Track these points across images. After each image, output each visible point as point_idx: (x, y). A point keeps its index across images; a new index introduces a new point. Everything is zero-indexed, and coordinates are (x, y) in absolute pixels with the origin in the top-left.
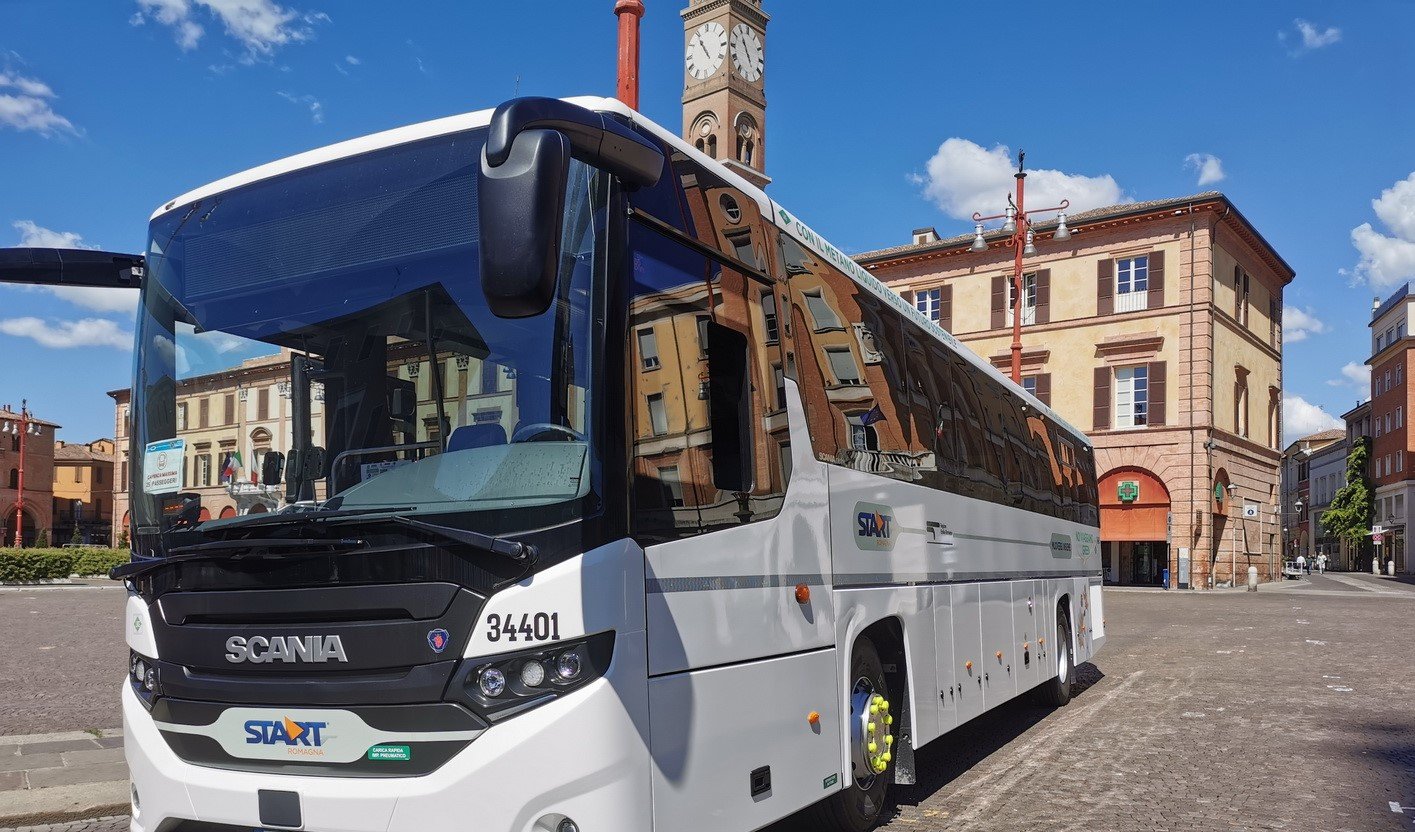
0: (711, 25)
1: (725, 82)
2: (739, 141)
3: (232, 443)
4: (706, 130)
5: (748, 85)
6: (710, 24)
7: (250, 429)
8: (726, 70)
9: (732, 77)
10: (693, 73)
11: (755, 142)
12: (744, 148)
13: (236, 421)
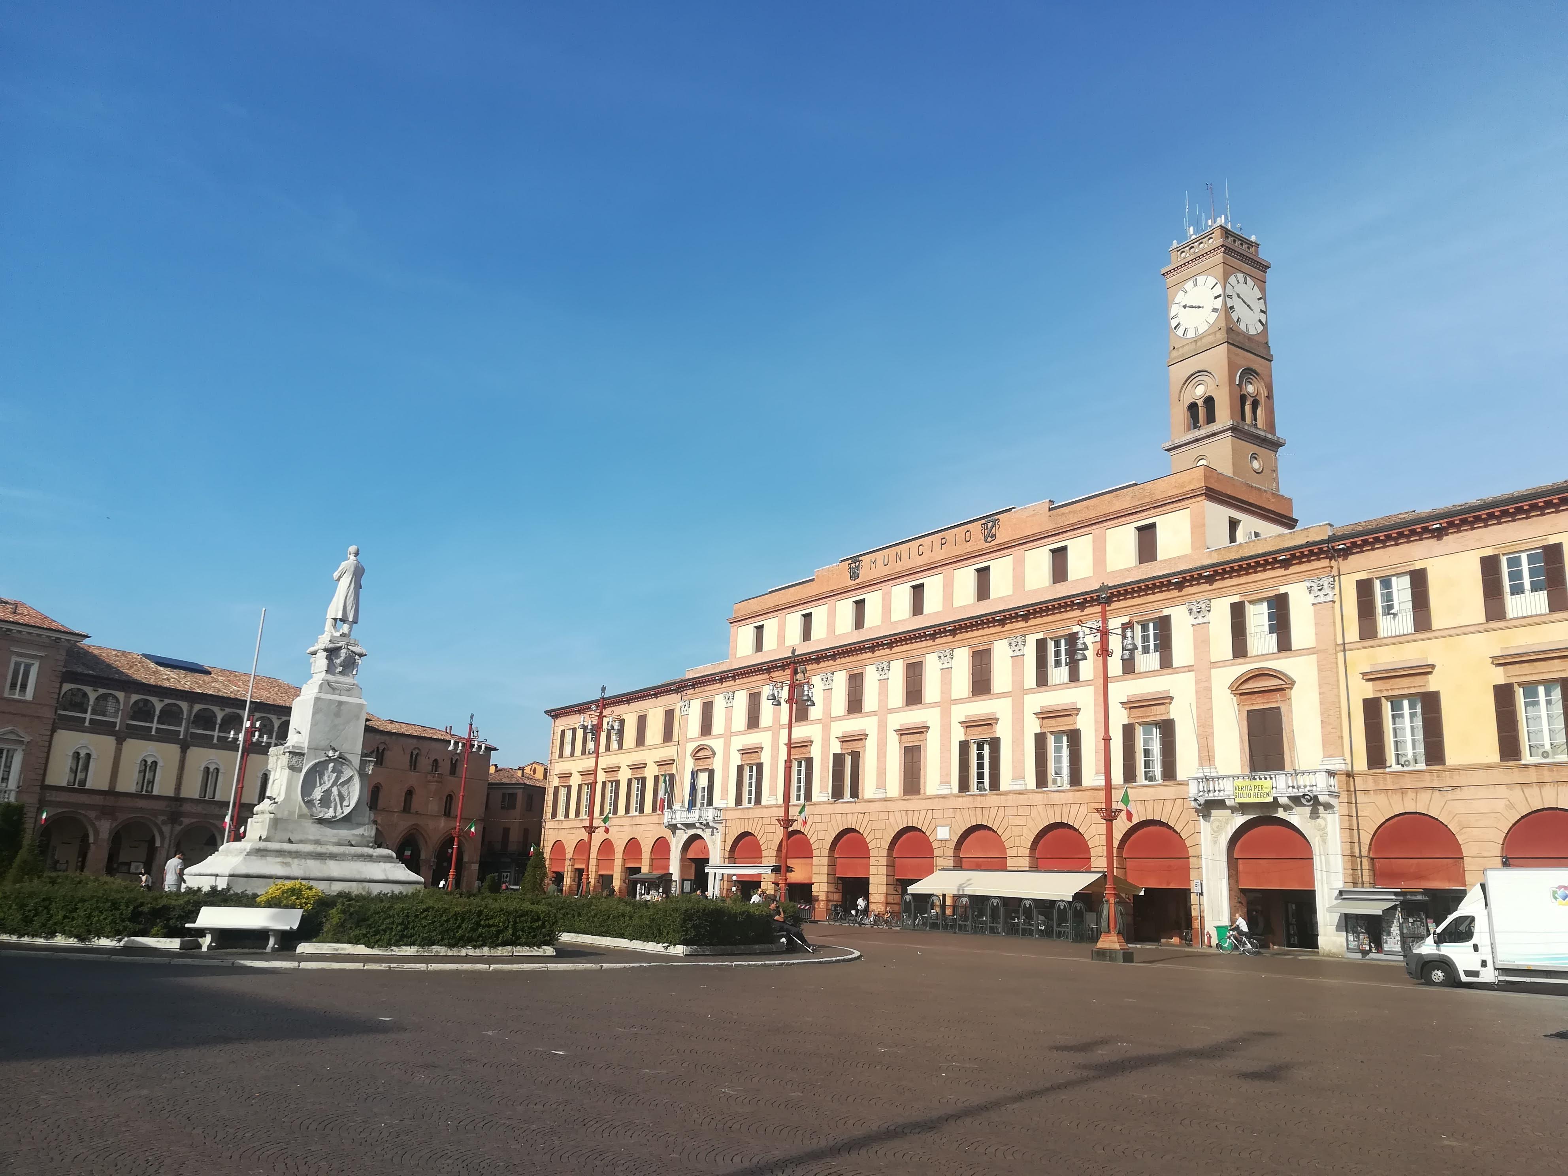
0: (1201, 279)
1: (1222, 336)
2: (1243, 399)
3: (672, 762)
4: (1200, 391)
5: (1250, 338)
6: (1199, 278)
7: (691, 747)
8: (1223, 324)
9: (1230, 330)
10: (1180, 332)
11: (1262, 400)
12: (1248, 408)
13: (675, 737)
